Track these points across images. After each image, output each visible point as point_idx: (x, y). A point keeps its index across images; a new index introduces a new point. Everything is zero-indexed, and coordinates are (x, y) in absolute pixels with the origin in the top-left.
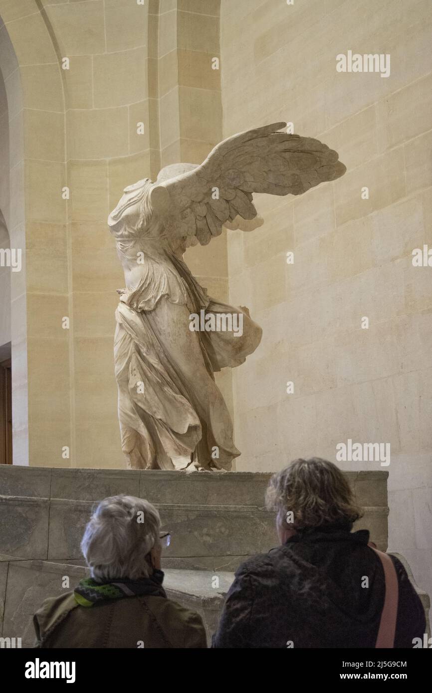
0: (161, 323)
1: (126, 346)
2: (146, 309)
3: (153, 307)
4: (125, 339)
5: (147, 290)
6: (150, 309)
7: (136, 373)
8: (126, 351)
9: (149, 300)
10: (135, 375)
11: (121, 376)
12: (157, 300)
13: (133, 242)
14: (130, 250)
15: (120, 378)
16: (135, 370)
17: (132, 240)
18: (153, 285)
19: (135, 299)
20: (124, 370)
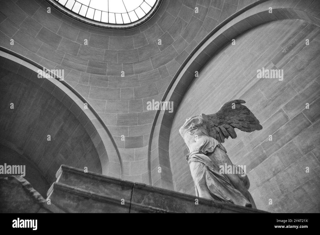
0: (218, 157)
1: (201, 168)
2: (209, 151)
3: (213, 151)
4: (200, 166)
5: (208, 145)
6: (211, 152)
7: (210, 179)
8: (202, 170)
9: (211, 148)
10: (210, 180)
11: (201, 182)
12: (215, 147)
13: (197, 129)
14: (195, 133)
15: (200, 183)
16: (209, 177)
17: (196, 129)
18: (211, 143)
19: (203, 149)
20: (203, 179)
